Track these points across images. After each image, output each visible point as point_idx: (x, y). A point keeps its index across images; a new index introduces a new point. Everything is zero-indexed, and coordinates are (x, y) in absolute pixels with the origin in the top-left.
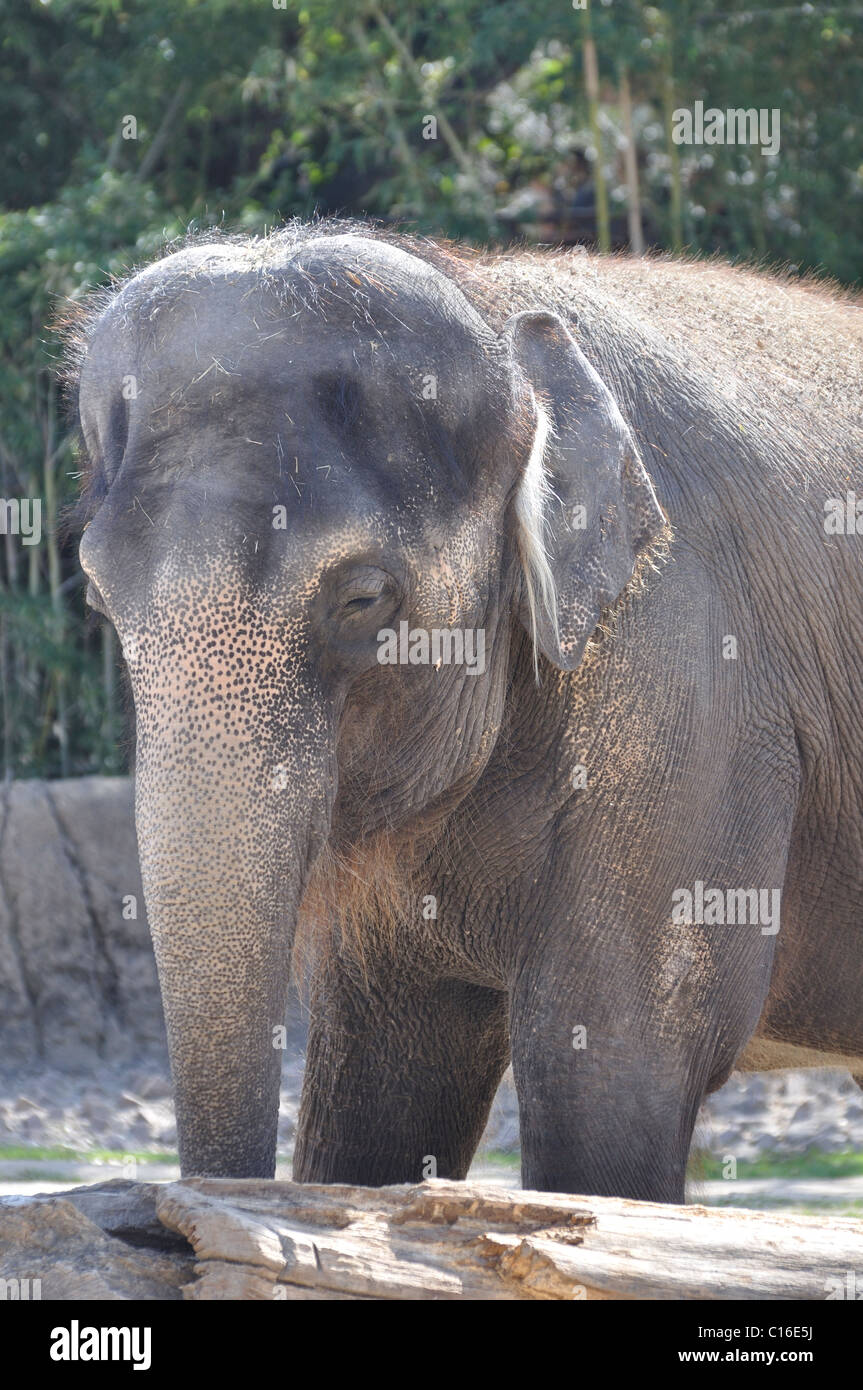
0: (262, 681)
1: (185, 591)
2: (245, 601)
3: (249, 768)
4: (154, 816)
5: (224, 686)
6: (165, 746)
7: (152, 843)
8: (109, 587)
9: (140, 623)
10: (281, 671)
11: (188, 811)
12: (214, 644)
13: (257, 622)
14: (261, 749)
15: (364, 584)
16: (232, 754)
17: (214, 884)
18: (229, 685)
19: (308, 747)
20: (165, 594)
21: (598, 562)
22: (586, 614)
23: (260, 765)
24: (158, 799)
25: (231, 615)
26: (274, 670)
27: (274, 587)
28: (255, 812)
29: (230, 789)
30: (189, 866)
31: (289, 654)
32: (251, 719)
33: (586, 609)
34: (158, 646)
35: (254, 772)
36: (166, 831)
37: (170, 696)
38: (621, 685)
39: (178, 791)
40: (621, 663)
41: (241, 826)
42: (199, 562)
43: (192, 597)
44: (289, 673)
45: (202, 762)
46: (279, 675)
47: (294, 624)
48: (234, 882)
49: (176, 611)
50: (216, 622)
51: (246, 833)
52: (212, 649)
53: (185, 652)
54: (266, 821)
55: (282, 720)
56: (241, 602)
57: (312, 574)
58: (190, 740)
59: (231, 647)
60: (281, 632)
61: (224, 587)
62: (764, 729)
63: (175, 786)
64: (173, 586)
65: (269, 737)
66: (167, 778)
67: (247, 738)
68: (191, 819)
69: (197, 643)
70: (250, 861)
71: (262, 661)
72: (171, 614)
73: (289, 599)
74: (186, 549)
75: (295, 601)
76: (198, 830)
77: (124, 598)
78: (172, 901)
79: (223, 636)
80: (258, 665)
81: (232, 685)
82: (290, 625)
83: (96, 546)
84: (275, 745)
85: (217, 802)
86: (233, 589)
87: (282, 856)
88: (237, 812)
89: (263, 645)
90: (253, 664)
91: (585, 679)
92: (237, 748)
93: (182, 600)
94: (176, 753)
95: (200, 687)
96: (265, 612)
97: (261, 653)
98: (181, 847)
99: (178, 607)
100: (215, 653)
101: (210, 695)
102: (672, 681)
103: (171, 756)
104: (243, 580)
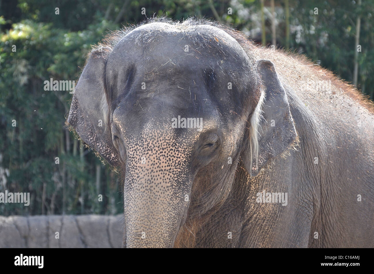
0: (176, 166)
1: (155, 134)
2: (174, 140)
3: (169, 195)
4: (136, 207)
5: (164, 166)
6: (142, 184)
7: (134, 217)
8: (125, 128)
9: (135, 142)
10: (182, 164)
11: (148, 207)
12: (162, 152)
13: (177, 147)
14: (173, 189)
15: (212, 139)
16: (164, 190)
17: (154, 233)
18: (165, 167)
19: (186, 189)
20: (147, 134)
21: (270, 144)
22: (263, 160)
23: (172, 194)
24: (138, 201)
25: (169, 144)
26: (180, 163)
27: (184, 136)
28: (169, 210)
29: (162, 201)
30: (146, 226)
31: (186, 159)
32: (171, 178)
33: (263, 158)
34: (142, 151)
35: (170, 196)
36: (139, 213)
37: (145, 167)
38: (267, 184)
39: (145, 200)
40: (267, 177)
41: (164, 214)
42: (161, 125)
43: (157, 136)
44: (185, 165)
45: (154, 191)
46: (181, 165)
47: (189, 149)
48: (160, 233)
49: (151, 140)
50: (164, 145)
51: (165, 217)
52: (162, 154)
53: (152, 154)
54: (171, 213)
55: (180, 180)
56: (173, 140)
57: (198, 133)
58: (151, 183)
59: (167, 154)
60: (184, 151)
61: (168, 134)
62: (306, 202)
63: (144, 198)
64: (150, 131)
65: (176, 185)
66: (142, 195)
67: (169, 185)
68: (149, 210)
69: (157, 151)
70: (165, 226)
71: (177, 160)
72: (148, 141)
73: (189, 141)
74: (157, 120)
75: (191, 142)
76: (151, 214)
77: (131, 133)
78: (139, 238)
79: (166, 150)
80: (175, 161)
81: (166, 167)
82: (188, 149)
83: (122, 114)
84: (177, 188)
85: (158, 205)
86: (171, 135)
87: (174, 225)
88: (164, 209)
89: (178, 155)
90: (174, 160)
91: (256, 181)
92: (166, 188)
93: (153, 137)
94: (146, 187)
95: (156, 166)
96: (180, 144)
97: (177, 157)
98: (144, 219)
99: (152, 139)
100: (162, 155)
101: (159, 169)
102: (282, 185)
103: (144, 188)
104: (174, 133)
